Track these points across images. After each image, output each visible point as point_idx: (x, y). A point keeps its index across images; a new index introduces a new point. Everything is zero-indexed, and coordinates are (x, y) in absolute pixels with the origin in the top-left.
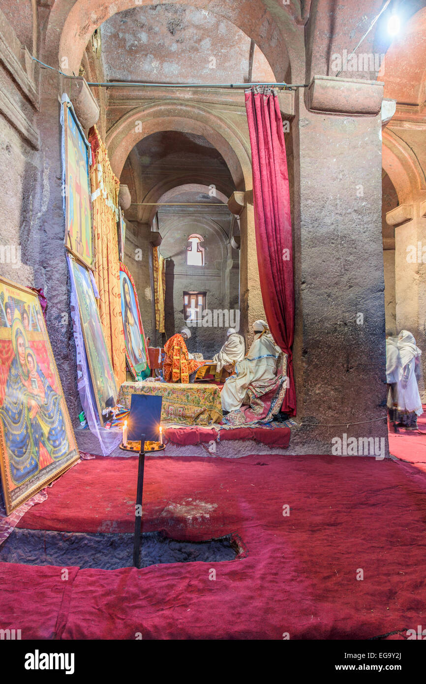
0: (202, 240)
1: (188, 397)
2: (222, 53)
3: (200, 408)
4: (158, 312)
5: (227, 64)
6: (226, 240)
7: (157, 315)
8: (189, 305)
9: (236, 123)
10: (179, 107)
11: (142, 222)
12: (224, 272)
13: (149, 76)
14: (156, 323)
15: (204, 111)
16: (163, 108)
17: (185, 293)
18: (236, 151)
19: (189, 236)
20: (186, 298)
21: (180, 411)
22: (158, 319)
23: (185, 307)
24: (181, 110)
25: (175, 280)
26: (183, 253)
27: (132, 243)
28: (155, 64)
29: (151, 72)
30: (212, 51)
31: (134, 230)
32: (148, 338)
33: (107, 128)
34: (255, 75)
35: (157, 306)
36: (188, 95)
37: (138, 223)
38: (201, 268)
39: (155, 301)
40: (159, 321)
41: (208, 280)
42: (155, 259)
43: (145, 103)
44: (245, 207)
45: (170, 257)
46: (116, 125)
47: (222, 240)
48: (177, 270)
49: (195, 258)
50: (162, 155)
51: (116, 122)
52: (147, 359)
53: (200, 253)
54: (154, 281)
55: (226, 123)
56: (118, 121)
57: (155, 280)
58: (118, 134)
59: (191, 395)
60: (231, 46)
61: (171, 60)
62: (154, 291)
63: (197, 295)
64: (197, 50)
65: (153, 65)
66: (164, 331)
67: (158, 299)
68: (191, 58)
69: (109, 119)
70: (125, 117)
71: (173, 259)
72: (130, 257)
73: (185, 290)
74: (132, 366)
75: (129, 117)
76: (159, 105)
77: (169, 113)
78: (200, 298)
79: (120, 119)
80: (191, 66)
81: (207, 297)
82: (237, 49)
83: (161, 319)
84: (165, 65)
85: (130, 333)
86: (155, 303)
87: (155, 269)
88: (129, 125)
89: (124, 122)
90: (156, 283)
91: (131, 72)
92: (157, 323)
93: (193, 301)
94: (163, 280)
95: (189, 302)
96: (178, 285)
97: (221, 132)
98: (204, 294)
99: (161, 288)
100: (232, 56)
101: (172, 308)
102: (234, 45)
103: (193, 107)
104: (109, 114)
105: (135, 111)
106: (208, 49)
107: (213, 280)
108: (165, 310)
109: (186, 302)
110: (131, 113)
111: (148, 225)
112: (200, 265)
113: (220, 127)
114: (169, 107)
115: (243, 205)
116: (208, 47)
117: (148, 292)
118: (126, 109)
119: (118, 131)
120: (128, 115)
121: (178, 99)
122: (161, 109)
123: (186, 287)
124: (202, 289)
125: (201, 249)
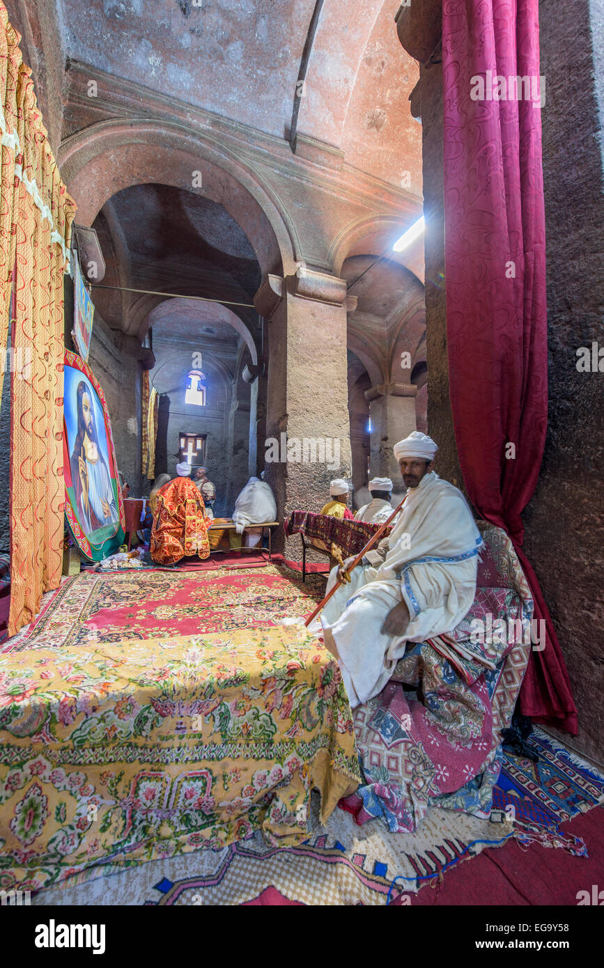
0: (204, 378)
1: (225, 717)
2: (257, 74)
3: (275, 766)
4: (146, 452)
5: (264, 97)
6: (231, 380)
7: (144, 456)
8: (186, 449)
9: (273, 183)
10: (189, 138)
11: (129, 333)
12: (227, 414)
13: (143, 77)
14: (142, 466)
15: (228, 154)
16: (164, 132)
17: (182, 435)
18: (272, 221)
19: (189, 371)
20: (183, 441)
21: (189, 795)
22: (145, 461)
23: (181, 450)
24: (193, 143)
25: (170, 419)
26: (182, 388)
27: (111, 354)
28: (154, 60)
29: (147, 72)
30: (244, 68)
31: (115, 339)
32: (126, 484)
33: (64, 133)
34: (302, 123)
35: (145, 445)
36: (205, 125)
37: (124, 334)
38: (202, 407)
39: (142, 438)
40: (147, 465)
41: (209, 421)
42: (144, 386)
43: (134, 114)
44: (283, 300)
45: (166, 393)
46: (80, 133)
47: (226, 380)
48: (172, 408)
49: (194, 396)
50: (160, 255)
51: (82, 129)
52: (121, 517)
53: (201, 393)
54: (142, 413)
55: (258, 180)
56: (85, 128)
57: (144, 412)
58: (85, 148)
59: (237, 707)
60: (272, 68)
61: (180, 62)
62: (142, 425)
63: (195, 438)
64: (221, 58)
65: (151, 60)
66: (153, 477)
67: (146, 436)
68: (211, 68)
69: (70, 122)
70: (97, 126)
71: (168, 395)
72: (105, 371)
73: (182, 431)
74: (82, 536)
75: (106, 127)
76: (158, 124)
77: (173, 143)
78: (199, 442)
79: (88, 126)
80: (211, 82)
81: (207, 441)
82: (279, 75)
83: (150, 463)
84: (171, 67)
85: (85, 476)
86: (142, 440)
87: (144, 397)
88: (105, 141)
89: (97, 131)
90: (144, 415)
91: (112, 61)
92: (144, 466)
93: (190, 445)
94: (155, 417)
95: (186, 445)
96: (173, 426)
97: (251, 190)
98: (204, 437)
99: (153, 426)
100: (272, 86)
101: (165, 450)
102: (276, 68)
103: (212, 143)
104: (70, 114)
105: (115, 121)
106: (238, 61)
107: (215, 422)
108: (155, 452)
109: (182, 446)
110: (109, 122)
111: (137, 338)
112: (200, 404)
113: (250, 184)
114: (175, 135)
115: (280, 295)
116: (238, 58)
117: (132, 424)
118: (101, 114)
119: (85, 144)
120: (103, 124)
121: (190, 125)
122: (161, 133)
123: (183, 428)
124: (202, 431)
125: (203, 388)
